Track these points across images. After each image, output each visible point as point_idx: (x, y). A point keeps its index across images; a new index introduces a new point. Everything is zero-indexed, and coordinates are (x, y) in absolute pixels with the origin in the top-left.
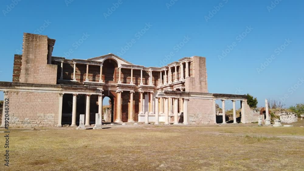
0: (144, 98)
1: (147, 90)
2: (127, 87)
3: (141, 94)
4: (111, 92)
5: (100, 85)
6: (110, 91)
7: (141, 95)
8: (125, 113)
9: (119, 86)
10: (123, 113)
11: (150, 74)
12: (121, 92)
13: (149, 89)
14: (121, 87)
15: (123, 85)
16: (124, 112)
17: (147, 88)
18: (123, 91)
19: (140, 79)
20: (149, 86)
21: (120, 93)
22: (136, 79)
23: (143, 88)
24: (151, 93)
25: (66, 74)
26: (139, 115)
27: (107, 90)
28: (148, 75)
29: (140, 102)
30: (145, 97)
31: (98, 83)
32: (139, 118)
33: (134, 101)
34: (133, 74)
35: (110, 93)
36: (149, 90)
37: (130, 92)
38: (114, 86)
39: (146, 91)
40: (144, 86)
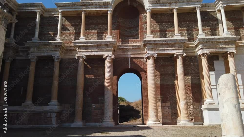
0: (211, 68)
1: (216, 48)
2: (165, 44)
3: (203, 58)
4: (134, 60)
5: (105, 45)
6: (132, 58)
7: (204, 61)
8: (168, 104)
9: (148, 44)
10: (164, 104)
11: (222, 17)
12: (152, 56)
13: (221, 46)
14: (151, 46)
15: (155, 41)
16: (166, 102)
17: (216, 43)
18: (156, 55)
19: (198, 30)
20: (222, 38)
21: (151, 58)
22: (188, 30)
23: (205, 43)
24: (230, 54)
25: (50, 34)
26: (203, 107)
27: (124, 56)
28: (217, 20)
29: (203, 79)
30: (213, 65)
31: (102, 42)
32: (206, 115)
33: (189, 78)
34: (179, 21)
35: (132, 62)
36: (223, 48)
37: (175, 55)
38: (138, 48)
39: (214, 50)
40: (207, 39)
